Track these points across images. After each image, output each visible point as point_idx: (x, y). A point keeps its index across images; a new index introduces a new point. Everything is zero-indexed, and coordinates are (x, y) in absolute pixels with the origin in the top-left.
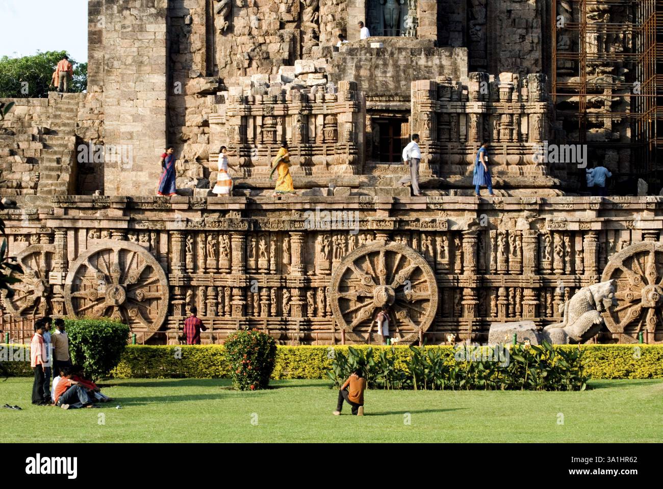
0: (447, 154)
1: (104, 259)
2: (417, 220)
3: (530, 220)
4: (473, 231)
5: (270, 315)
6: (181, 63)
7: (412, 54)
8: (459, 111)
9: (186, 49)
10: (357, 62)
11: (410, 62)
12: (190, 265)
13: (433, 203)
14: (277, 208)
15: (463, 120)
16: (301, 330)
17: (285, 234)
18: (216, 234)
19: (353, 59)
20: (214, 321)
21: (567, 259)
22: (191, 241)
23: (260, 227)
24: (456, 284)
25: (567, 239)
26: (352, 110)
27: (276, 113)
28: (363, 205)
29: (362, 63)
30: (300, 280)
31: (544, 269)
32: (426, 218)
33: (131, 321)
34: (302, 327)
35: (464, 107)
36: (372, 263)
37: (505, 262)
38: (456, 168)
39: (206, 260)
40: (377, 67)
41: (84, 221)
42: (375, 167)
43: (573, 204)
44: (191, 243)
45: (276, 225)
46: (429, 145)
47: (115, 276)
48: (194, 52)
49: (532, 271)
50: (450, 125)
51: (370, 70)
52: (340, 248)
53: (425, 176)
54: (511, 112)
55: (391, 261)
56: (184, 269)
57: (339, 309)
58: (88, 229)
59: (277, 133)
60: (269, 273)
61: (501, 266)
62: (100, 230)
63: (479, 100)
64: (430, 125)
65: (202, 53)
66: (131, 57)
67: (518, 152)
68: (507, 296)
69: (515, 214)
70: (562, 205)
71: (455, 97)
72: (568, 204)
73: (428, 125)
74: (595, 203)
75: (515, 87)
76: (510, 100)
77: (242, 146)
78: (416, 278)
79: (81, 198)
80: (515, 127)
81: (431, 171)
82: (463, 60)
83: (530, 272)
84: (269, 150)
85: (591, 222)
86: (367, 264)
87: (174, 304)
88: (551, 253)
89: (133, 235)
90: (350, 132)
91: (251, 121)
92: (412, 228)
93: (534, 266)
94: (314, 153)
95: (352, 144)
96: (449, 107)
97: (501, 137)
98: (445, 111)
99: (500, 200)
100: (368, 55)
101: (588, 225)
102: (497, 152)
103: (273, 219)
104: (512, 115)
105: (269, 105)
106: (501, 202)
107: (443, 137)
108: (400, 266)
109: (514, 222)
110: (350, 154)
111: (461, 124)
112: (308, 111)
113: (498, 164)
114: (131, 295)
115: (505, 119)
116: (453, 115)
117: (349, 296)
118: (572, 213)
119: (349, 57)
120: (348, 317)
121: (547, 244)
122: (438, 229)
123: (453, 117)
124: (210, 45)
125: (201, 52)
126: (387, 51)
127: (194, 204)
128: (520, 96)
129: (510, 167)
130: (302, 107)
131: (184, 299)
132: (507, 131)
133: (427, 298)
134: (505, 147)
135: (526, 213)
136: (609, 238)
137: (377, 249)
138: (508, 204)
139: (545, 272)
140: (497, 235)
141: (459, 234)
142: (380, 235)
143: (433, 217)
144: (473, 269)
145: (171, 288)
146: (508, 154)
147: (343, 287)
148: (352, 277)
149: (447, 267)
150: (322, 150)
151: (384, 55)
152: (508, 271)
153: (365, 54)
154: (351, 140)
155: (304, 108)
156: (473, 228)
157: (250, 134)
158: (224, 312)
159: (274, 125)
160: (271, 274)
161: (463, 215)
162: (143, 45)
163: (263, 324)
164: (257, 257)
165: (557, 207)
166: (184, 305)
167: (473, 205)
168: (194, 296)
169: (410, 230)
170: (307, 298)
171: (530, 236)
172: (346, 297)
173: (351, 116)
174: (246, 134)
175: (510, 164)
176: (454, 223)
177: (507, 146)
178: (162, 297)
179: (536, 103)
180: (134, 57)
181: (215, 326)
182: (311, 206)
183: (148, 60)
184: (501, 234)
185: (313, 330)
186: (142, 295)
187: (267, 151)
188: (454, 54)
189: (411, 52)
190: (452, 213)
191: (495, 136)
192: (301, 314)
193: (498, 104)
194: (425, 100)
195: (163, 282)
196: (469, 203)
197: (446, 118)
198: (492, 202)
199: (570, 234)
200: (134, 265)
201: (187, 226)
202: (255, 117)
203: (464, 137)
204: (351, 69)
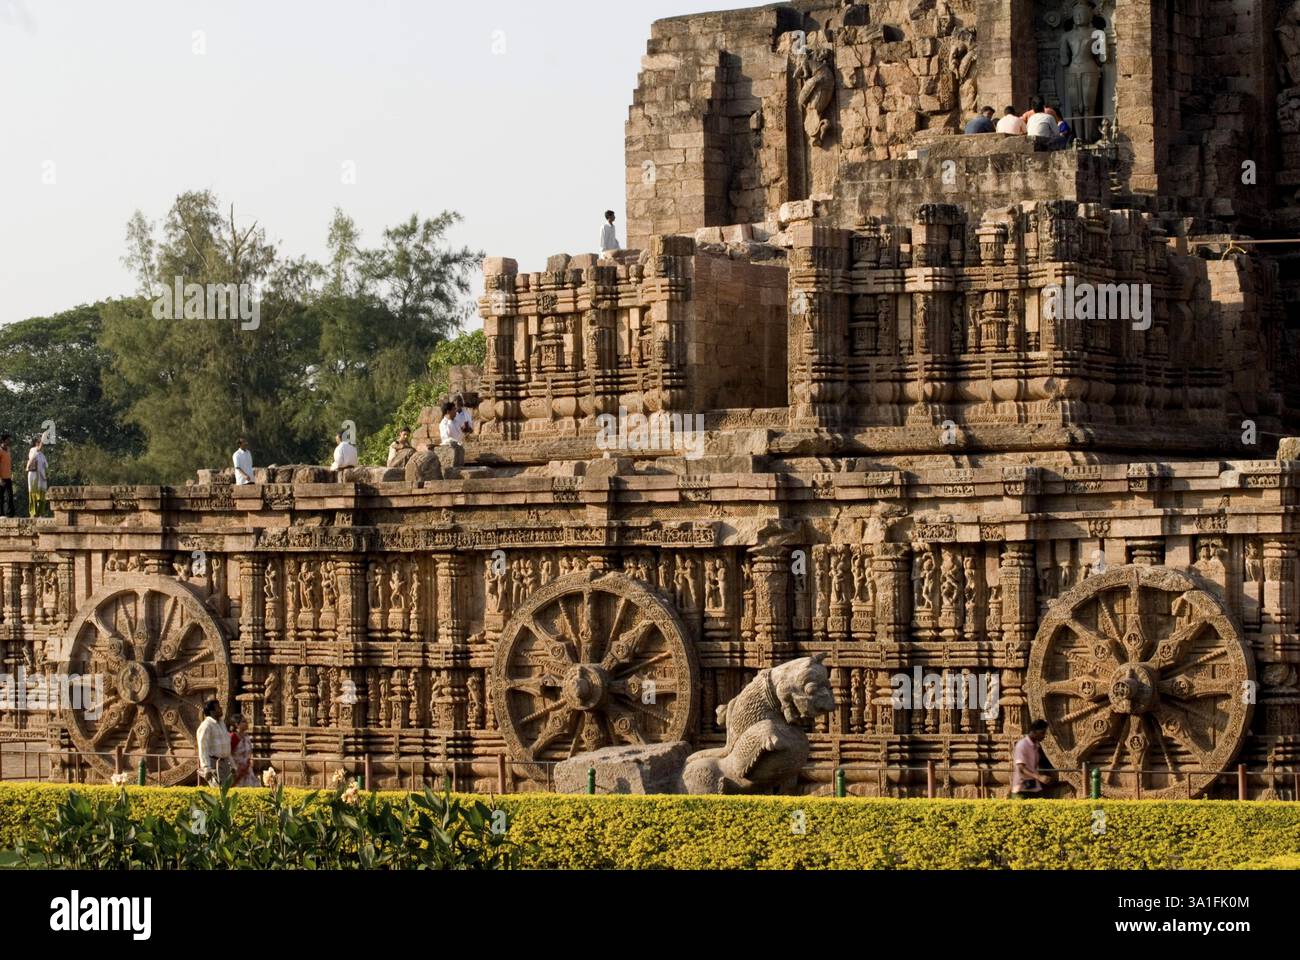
0: (868, 381)
1: (126, 612)
2: (656, 525)
3: (890, 521)
4: (769, 547)
5: (406, 724)
6: (747, 209)
7: (969, 170)
8: (891, 288)
9: (753, 179)
10: (862, 193)
11: (964, 188)
12: (271, 623)
13: (691, 489)
14: (417, 504)
15: (903, 308)
16: (449, 756)
17: (424, 557)
18: (316, 557)
19: (854, 186)
20: (308, 735)
21: (969, 605)
22: (273, 573)
23: (383, 545)
24: (738, 660)
25: (967, 563)
26: (667, 296)
27: (560, 308)
28: (560, 495)
29: (872, 194)
30: (447, 653)
31: (919, 629)
32: (672, 521)
33: (172, 736)
34: (451, 750)
35: (903, 280)
36: (573, 617)
37: (843, 614)
38: (886, 411)
39: (297, 611)
40: (901, 200)
41: (94, 536)
42: (725, 415)
43: (973, 484)
44: (274, 579)
45: (411, 541)
46: (814, 364)
47: (140, 643)
48: (768, 186)
49: (889, 633)
50: (876, 320)
51: (888, 208)
52: (525, 586)
53: (804, 430)
54: (998, 285)
55: (609, 611)
56: (260, 630)
57: (507, 713)
58: (106, 553)
59: (565, 349)
60: (408, 639)
61: (835, 624)
62: (127, 553)
63: (928, 263)
64: (816, 322)
65: (782, 187)
66: (643, 202)
67: (1014, 372)
68: (847, 686)
69: (863, 510)
70: (950, 488)
71: (884, 259)
72: (963, 485)
73: (811, 323)
74: (1016, 483)
75: (1011, 230)
76: (999, 261)
77: (499, 377)
78: (653, 648)
79: (92, 492)
80: (1013, 319)
81: (816, 418)
82: (1068, 177)
83: (885, 634)
84: (550, 384)
85: (1003, 523)
86: (561, 621)
87: (240, 702)
88: (934, 592)
89: (182, 563)
90: (665, 342)
91: (520, 326)
92: (649, 543)
93: (892, 621)
94: (622, 387)
95: (668, 366)
96: (870, 281)
97: (984, 341)
98: (861, 289)
99: (827, 479)
100: (882, 176)
101: (1000, 531)
102: (972, 374)
103: (405, 528)
104: (1004, 292)
105: (546, 293)
106: (828, 485)
107: (859, 347)
108: (625, 624)
109: (860, 526)
110: (665, 387)
111: (900, 317)
112: (609, 302)
113: (978, 400)
114: (164, 683)
115: (990, 303)
116: (880, 298)
117: (528, 686)
118: (976, 504)
119: (846, 183)
120: (526, 730)
121: (926, 573)
122: (697, 545)
123: (880, 301)
124: (799, 170)
125: (779, 184)
126: (920, 166)
127: (272, 500)
128: (1020, 250)
129: (1000, 405)
130: (597, 293)
131: (262, 691)
132: (993, 328)
133: (669, 690)
134: (989, 364)
135: (880, 507)
136: (1058, 558)
137: (576, 588)
138: (843, 487)
139: (920, 634)
140: (828, 555)
141: (741, 553)
142: (596, 558)
143: (686, 519)
144: (769, 628)
145: (236, 671)
146: (996, 378)
147: (517, 667)
148: (534, 647)
149: (722, 624)
150: (635, 382)
151: (915, 175)
152: (849, 632)
153: (878, 175)
154: (666, 359)
155: (600, 296)
156: (771, 541)
157: (519, 354)
158: (328, 718)
159: (559, 334)
160: (412, 641)
161: (754, 513)
162: (664, 177)
163: (392, 743)
164: (387, 605)
165: (941, 493)
166: (259, 704)
167: (767, 492)
168: (279, 685)
169: (643, 547)
170: (467, 691)
171: (884, 557)
172: (523, 688)
173: (665, 308)
174: (511, 353)
175: (1002, 400)
176: (732, 531)
177: (994, 361)
178: (218, 687)
179: (1048, 265)
180: (649, 200)
181: (310, 747)
182: (467, 499)
183: (672, 208)
184: (834, 552)
185: (477, 756)
186: (183, 682)
187: (545, 387)
188: (1051, 165)
189: (967, 167)
190: (733, 509)
191: (971, 341)
192: (452, 723)
193: (975, 270)
194: (803, 269)
195: (220, 657)
196: (756, 488)
197: (865, 306)
198: (809, 485)
199: (973, 551)
200: (176, 624)
201: (257, 544)
202: (526, 317)
203: (907, 345)
204: (852, 208)
